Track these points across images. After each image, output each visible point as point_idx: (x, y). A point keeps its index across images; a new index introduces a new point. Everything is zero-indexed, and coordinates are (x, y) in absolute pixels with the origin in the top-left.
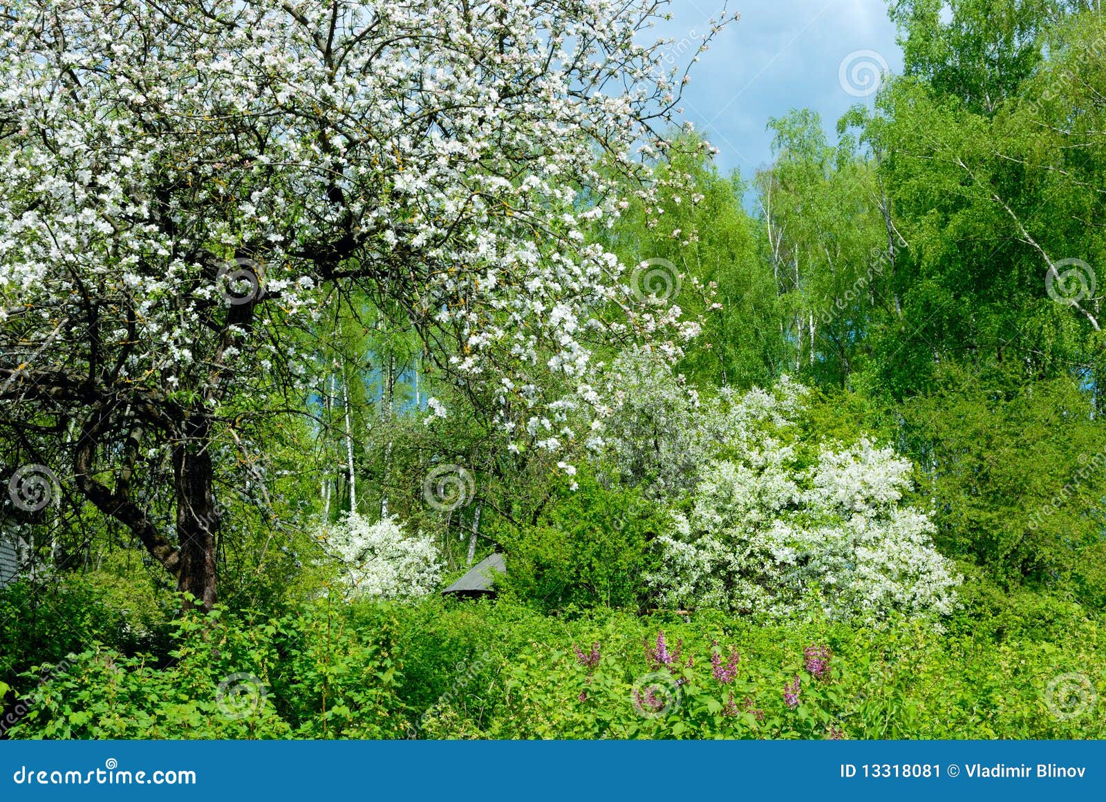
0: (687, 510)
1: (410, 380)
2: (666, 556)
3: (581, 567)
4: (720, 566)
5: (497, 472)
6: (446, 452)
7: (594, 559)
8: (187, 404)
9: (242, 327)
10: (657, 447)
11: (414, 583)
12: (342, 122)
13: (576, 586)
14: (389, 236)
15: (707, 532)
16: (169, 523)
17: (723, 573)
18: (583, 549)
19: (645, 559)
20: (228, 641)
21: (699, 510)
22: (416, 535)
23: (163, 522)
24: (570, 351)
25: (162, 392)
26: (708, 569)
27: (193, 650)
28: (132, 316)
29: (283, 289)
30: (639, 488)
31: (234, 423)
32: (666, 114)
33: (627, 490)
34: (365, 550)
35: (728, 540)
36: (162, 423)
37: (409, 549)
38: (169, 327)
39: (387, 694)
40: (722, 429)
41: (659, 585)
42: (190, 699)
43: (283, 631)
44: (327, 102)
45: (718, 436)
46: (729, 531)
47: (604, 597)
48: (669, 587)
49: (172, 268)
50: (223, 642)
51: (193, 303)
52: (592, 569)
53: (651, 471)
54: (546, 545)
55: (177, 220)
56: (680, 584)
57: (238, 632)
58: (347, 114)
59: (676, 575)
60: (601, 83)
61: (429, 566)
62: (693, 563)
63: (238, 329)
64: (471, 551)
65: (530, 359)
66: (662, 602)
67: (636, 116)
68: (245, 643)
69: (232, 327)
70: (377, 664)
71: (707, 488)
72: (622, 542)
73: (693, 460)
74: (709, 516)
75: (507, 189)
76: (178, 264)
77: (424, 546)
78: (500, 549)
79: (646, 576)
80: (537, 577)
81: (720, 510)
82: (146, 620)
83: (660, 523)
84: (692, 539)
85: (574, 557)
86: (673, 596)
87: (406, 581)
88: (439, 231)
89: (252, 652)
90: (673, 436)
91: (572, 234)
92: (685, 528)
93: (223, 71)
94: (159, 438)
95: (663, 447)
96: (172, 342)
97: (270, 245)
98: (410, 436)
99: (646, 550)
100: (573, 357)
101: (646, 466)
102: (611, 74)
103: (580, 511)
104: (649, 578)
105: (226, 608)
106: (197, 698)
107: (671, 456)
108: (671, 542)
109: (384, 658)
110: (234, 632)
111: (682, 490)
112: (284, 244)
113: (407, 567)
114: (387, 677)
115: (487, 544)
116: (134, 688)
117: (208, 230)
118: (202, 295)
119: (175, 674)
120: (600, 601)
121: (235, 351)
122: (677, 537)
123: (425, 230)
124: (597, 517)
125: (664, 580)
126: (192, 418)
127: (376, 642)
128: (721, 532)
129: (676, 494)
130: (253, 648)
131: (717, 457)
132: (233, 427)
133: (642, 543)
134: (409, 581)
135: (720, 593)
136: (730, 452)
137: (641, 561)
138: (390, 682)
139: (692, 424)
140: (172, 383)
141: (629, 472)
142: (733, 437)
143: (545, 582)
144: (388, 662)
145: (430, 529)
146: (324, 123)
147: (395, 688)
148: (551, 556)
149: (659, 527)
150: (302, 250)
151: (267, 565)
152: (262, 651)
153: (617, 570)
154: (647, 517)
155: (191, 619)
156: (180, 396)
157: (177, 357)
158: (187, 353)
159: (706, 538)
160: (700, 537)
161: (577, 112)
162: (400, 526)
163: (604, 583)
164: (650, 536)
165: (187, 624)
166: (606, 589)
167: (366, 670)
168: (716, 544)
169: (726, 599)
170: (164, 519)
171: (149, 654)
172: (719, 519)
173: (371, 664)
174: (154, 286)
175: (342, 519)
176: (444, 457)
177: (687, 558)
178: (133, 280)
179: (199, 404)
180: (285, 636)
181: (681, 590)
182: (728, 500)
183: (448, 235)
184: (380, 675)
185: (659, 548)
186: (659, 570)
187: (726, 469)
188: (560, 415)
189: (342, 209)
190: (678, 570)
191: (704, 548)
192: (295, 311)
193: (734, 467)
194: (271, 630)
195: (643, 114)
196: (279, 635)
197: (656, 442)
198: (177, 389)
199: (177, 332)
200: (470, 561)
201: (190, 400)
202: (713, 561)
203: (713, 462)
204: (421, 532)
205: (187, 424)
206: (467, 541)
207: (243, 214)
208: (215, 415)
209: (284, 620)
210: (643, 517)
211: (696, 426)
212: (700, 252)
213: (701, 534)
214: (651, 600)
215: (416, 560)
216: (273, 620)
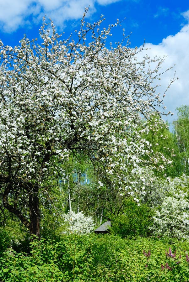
0: (160, 209)
1: (85, 176)
2: (154, 222)
3: (131, 225)
4: (169, 225)
5: (108, 200)
6: (95, 195)
7: (135, 223)
8: (34, 183)
9: (48, 163)
10: (151, 193)
11: (87, 229)
12: (75, 108)
13: (130, 230)
14: (89, 138)
15: (165, 216)
16: (26, 214)
17: (169, 227)
18: (132, 220)
19: (149, 223)
20: (45, 248)
21: (163, 210)
22: (87, 217)
23: (25, 214)
24: (136, 168)
25: (27, 180)
26: (166, 225)
27: (36, 251)
28: (20, 160)
29: (60, 152)
30: (146, 204)
31: (46, 188)
32: (159, 105)
33: (143, 205)
34: (74, 221)
35: (171, 218)
36: (26, 188)
37: (86, 220)
38: (28, 163)
39: (90, 264)
40: (168, 188)
41: (153, 230)
42: (35, 265)
43: (60, 246)
44: (71, 103)
45: (167, 190)
46: (171, 215)
47: (138, 233)
48: (155, 230)
49: (30, 147)
50: (44, 249)
51: (35, 156)
52: (135, 226)
53: (149, 199)
54: (122, 219)
55: (31, 134)
56: (158, 230)
57: (48, 246)
58: (77, 106)
59: (157, 227)
60: (142, 96)
61: (91, 225)
62: (161, 224)
63: (47, 163)
64: (101, 221)
65: (125, 170)
66: (153, 234)
67: (151, 105)
68: (50, 249)
69: (45, 163)
70: (87, 256)
71: (165, 204)
72: (143, 218)
73: (160, 196)
74: (165, 211)
75: (121, 124)
76: (32, 146)
77: (90, 219)
78: (109, 220)
79: (149, 227)
80: (120, 228)
81: (168, 210)
82: (20, 240)
83: (152, 213)
84: (161, 218)
85: (130, 223)
86: (156, 233)
87: (85, 229)
88: (102, 136)
89: (52, 251)
90: (155, 190)
91: (137, 136)
92: (159, 215)
93: (45, 95)
94: (24, 192)
95: (152, 192)
96: (29, 167)
97: (55, 141)
98: (86, 191)
99: (149, 221)
100: (137, 170)
101: (148, 198)
102: (144, 94)
103: (131, 210)
104: (150, 228)
105: (45, 239)
106: (37, 265)
107: (155, 195)
108: (156, 218)
109: (89, 254)
110: (47, 246)
111: (158, 204)
112: (59, 141)
113: (86, 225)
114: (90, 260)
115: (106, 218)
116: (20, 262)
117: (38, 137)
118: (37, 154)
119: (31, 258)
120: (137, 234)
121: (46, 169)
122: (157, 217)
123: (98, 136)
124: (136, 212)
125: (154, 229)
126: (35, 187)
127: (86, 250)
128: (169, 216)
129: (156, 206)
130: (52, 250)
131: (167, 195)
132: (46, 189)
133: (148, 219)
134: (86, 229)
135: (169, 232)
136: (170, 194)
137: (147, 223)
138: (91, 261)
139: (160, 187)
140: (30, 178)
141: (144, 200)
142: (171, 190)
143: (122, 229)
144: (90, 255)
145: (91, 215)
146: (70, 108)
147: (92, 263)
148: (124, 222)
149: (152, 214)
150: (64, 142)
151: (50, 225)
152: (54, 251)
153: (141, 226)
154: (149, 212)
155: (35, 242)
156: (32, 181)
157: (31, 171)
158: (33, 170)
159: (165, 217)
160: (163, 217)
161: (136, 104)
162: (83, 214)
163: (138, 229)
164: (149, 217)
165: (34, 243)
166: (139, 231)
167: (84, 257)
168: (168, 219)
169: (171, 234)
170: (25, 213)
171: (24, 252)
172: (168, 212)
173: (85, 256)
174: (25, 152)
175: (68, 213)
176: (94, 196)
177: (160, 222)
178: (20, 150)
179: (37, 183)
180: (61, 247)
181: (158, 231)
182: (170, 207)
183: (104, 137)
184: (88, 259)
185: (153, 220)
186: (152, 226)
187: (170, 198)
188: (134, 185)
189: (74, 131)
190: (158, 226)
191: (164, 220)
192: (63, 158)
193: (172, 198)
194: (57, 245)
195: (153, 105)
196: (59, 247)
197: (150, 192)
198: (31, 179)
199: (31, 164)
200: (101, 223)
201: (35, 182)
202: (167, 223)
203: (166, 197)
204: (89, 216)
205: (33, 189)
206: (100, 218)
207: (49, 132)
208: (41, 186)
209: (60, 242)
210: (148, 212)
211: (161, 188)
212: (159, 142)
213: (163, 216)
214: (150, 234)
215: (88, 223)
216: (57, 243)
